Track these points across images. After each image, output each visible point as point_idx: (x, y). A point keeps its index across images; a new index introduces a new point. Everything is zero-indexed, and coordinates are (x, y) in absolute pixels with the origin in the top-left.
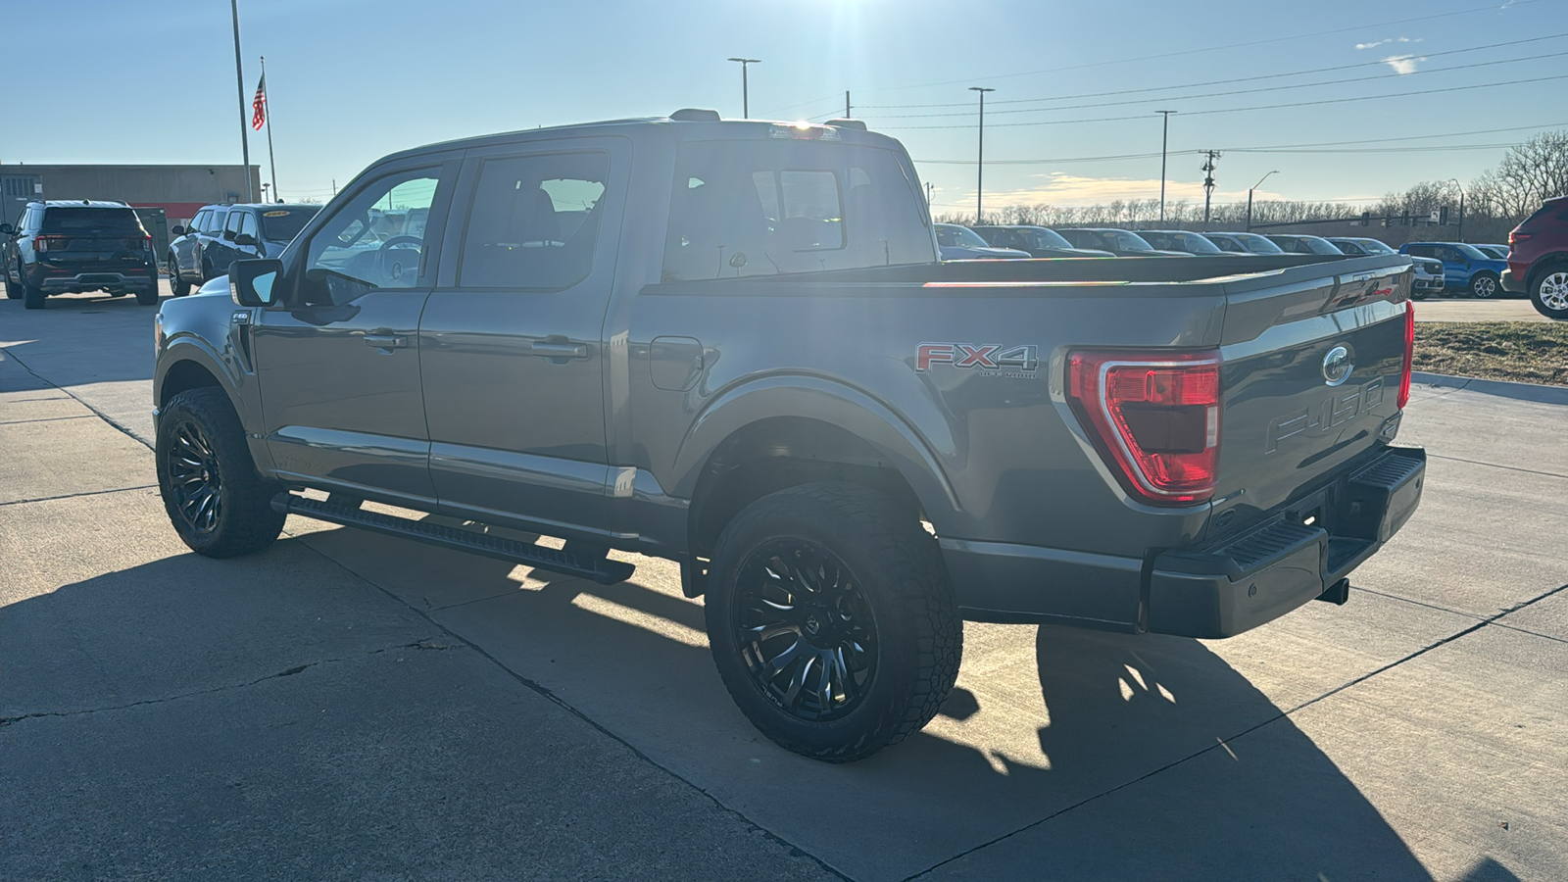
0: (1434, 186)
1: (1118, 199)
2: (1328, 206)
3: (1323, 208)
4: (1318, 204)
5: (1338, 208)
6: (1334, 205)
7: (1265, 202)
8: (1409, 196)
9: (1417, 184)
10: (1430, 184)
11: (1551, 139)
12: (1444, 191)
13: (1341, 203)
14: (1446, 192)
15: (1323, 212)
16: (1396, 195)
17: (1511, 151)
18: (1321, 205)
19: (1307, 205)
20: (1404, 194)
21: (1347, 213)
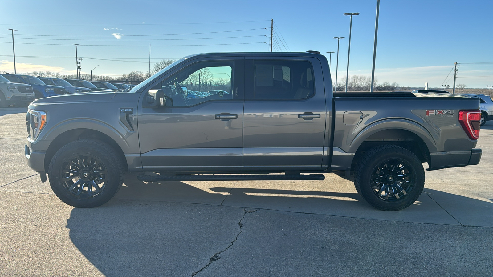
0: (136, 72)
1: (35, 71)
2: (104, 77)
3: (102, 77)
4: (101, 76)
5: (107, 78)
6: (105, 76)
7: (84, 74)
8: (130, 75)
9: (132, 72)
10: (135, 72)
11: (165, 61)
12: (139, 74)
13: (108, 76)
14: (140, 74)
15: (102, 78)
16: (126, 74)
17: (156, 64)
18: (102, 76)
19: (97, 76)
20: (128, 74)
21: (110, 79)
